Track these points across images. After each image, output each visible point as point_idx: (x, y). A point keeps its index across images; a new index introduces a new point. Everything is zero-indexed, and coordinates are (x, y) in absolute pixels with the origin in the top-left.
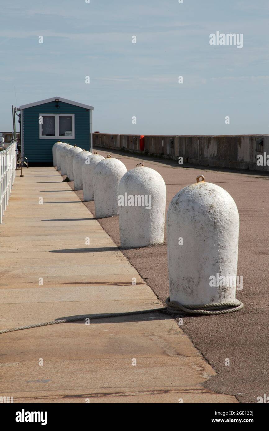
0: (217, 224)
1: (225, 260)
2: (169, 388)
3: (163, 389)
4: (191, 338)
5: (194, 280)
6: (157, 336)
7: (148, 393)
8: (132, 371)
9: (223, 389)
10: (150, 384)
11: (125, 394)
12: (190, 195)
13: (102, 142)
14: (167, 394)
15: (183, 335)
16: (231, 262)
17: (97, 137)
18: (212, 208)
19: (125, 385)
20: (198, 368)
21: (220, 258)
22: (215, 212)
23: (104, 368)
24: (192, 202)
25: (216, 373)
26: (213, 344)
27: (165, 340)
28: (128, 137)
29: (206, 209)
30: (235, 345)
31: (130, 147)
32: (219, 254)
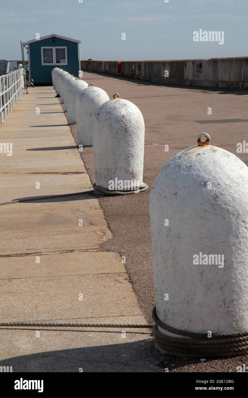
0: (128, 129)
1: (134, 155)
2: (75, 249)
3: (70, 249)
4: (104, 212)
5: (112, 171)
6: (81, 211)
7: (59, 252)
8: (53, 237)
9: (113, 248)
10: (62, 246)
11: (42, 254)
12: (108, 108)
13: (92, 66)
14: (72, 253)
15: (100, 210)
16: (138, 156)
17: (89, 63)
18: (124, 118)
19: (44, 247)
20: (101, 233)
21: (130, 154)
22: (126, 120)
23: (34, 235)
24: (109, 114)
25: (112, 237)
26: (118, 216)
27: (85, 214)
28: (110, 63)
29: (119, 119)
30: (133, 216)
31: (111, 70)
32: (129, 151)
